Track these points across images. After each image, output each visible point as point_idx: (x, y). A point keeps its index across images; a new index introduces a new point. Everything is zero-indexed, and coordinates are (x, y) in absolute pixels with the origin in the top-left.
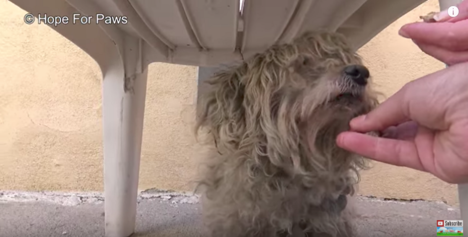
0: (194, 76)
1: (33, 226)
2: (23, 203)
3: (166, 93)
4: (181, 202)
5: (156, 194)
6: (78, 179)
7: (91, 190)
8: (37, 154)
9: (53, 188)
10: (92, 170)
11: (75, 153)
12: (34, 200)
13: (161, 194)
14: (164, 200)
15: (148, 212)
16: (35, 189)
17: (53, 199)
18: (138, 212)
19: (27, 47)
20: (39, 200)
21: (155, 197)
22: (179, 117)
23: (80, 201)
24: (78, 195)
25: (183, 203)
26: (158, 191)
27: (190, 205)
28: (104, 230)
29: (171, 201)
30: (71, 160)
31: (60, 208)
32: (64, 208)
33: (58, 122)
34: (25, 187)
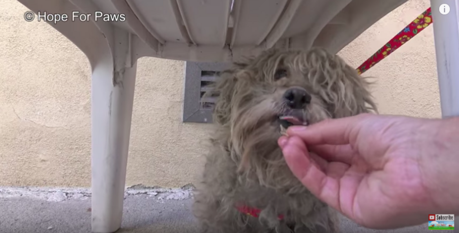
0: (181, 73)
1: (18, 221)
2: (7, 198)
3: (153, 89)
4: (168, 198)
5: (142, 190)
6: (63, 175)
7: (77, 186)
8: (22, 149)
9: (38, 183)
10: (78, 166)
11: (61, 148)
12: (19, 195)
13: (147, 190)
14: (150, 196)
15: (134, 207)
16: (19, 184)
17: (38, 195)
18: (124, 208)
19: (13, 42)
20: (24, 195)
21: (142, 193)
22: (166, 114)
23: (66, 197)
24: (63, 191)
25: (170, 199)
26: (144, 187)
27: (176, 201)
28: (90, 225)
29: (157, 197)
30: (57, 156)
31: (45, 204)
32: (49, 203)
33: (45, 118)
34: (9, 182)
